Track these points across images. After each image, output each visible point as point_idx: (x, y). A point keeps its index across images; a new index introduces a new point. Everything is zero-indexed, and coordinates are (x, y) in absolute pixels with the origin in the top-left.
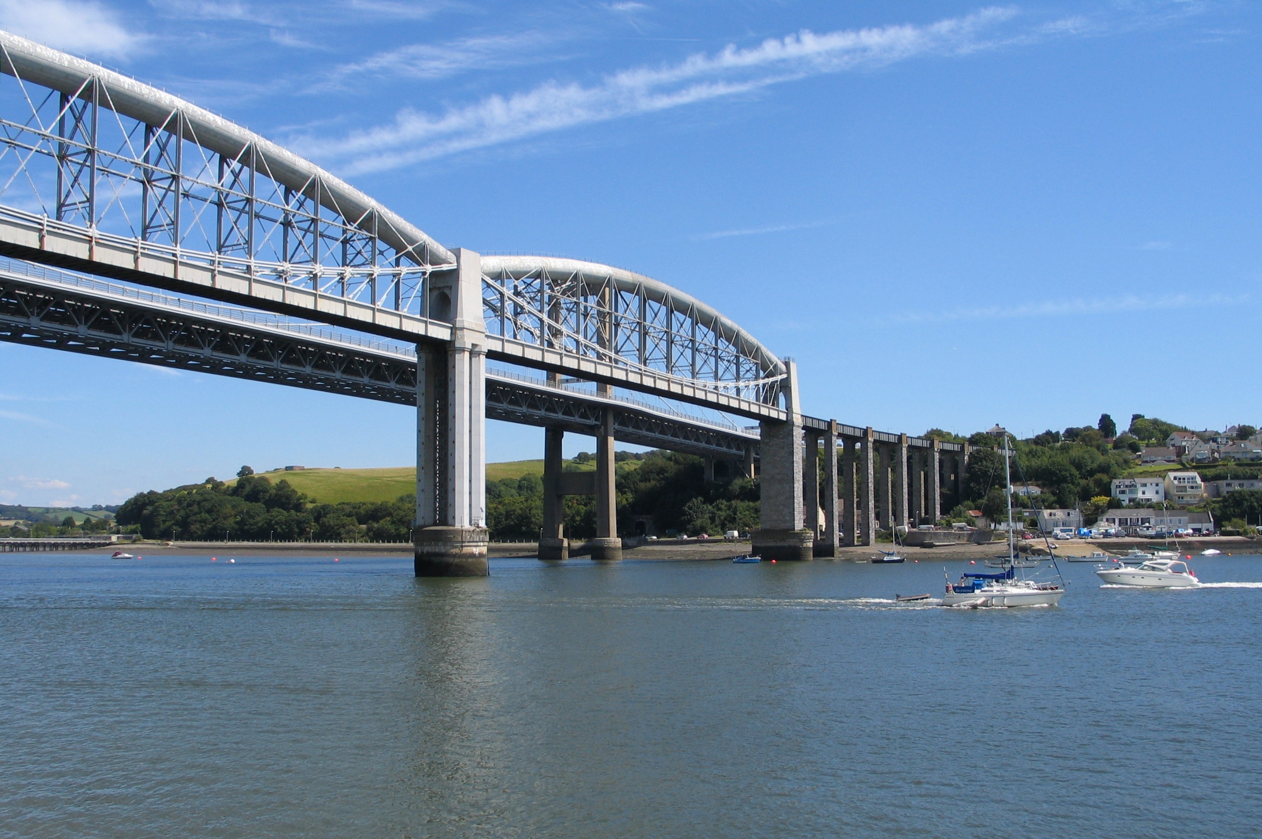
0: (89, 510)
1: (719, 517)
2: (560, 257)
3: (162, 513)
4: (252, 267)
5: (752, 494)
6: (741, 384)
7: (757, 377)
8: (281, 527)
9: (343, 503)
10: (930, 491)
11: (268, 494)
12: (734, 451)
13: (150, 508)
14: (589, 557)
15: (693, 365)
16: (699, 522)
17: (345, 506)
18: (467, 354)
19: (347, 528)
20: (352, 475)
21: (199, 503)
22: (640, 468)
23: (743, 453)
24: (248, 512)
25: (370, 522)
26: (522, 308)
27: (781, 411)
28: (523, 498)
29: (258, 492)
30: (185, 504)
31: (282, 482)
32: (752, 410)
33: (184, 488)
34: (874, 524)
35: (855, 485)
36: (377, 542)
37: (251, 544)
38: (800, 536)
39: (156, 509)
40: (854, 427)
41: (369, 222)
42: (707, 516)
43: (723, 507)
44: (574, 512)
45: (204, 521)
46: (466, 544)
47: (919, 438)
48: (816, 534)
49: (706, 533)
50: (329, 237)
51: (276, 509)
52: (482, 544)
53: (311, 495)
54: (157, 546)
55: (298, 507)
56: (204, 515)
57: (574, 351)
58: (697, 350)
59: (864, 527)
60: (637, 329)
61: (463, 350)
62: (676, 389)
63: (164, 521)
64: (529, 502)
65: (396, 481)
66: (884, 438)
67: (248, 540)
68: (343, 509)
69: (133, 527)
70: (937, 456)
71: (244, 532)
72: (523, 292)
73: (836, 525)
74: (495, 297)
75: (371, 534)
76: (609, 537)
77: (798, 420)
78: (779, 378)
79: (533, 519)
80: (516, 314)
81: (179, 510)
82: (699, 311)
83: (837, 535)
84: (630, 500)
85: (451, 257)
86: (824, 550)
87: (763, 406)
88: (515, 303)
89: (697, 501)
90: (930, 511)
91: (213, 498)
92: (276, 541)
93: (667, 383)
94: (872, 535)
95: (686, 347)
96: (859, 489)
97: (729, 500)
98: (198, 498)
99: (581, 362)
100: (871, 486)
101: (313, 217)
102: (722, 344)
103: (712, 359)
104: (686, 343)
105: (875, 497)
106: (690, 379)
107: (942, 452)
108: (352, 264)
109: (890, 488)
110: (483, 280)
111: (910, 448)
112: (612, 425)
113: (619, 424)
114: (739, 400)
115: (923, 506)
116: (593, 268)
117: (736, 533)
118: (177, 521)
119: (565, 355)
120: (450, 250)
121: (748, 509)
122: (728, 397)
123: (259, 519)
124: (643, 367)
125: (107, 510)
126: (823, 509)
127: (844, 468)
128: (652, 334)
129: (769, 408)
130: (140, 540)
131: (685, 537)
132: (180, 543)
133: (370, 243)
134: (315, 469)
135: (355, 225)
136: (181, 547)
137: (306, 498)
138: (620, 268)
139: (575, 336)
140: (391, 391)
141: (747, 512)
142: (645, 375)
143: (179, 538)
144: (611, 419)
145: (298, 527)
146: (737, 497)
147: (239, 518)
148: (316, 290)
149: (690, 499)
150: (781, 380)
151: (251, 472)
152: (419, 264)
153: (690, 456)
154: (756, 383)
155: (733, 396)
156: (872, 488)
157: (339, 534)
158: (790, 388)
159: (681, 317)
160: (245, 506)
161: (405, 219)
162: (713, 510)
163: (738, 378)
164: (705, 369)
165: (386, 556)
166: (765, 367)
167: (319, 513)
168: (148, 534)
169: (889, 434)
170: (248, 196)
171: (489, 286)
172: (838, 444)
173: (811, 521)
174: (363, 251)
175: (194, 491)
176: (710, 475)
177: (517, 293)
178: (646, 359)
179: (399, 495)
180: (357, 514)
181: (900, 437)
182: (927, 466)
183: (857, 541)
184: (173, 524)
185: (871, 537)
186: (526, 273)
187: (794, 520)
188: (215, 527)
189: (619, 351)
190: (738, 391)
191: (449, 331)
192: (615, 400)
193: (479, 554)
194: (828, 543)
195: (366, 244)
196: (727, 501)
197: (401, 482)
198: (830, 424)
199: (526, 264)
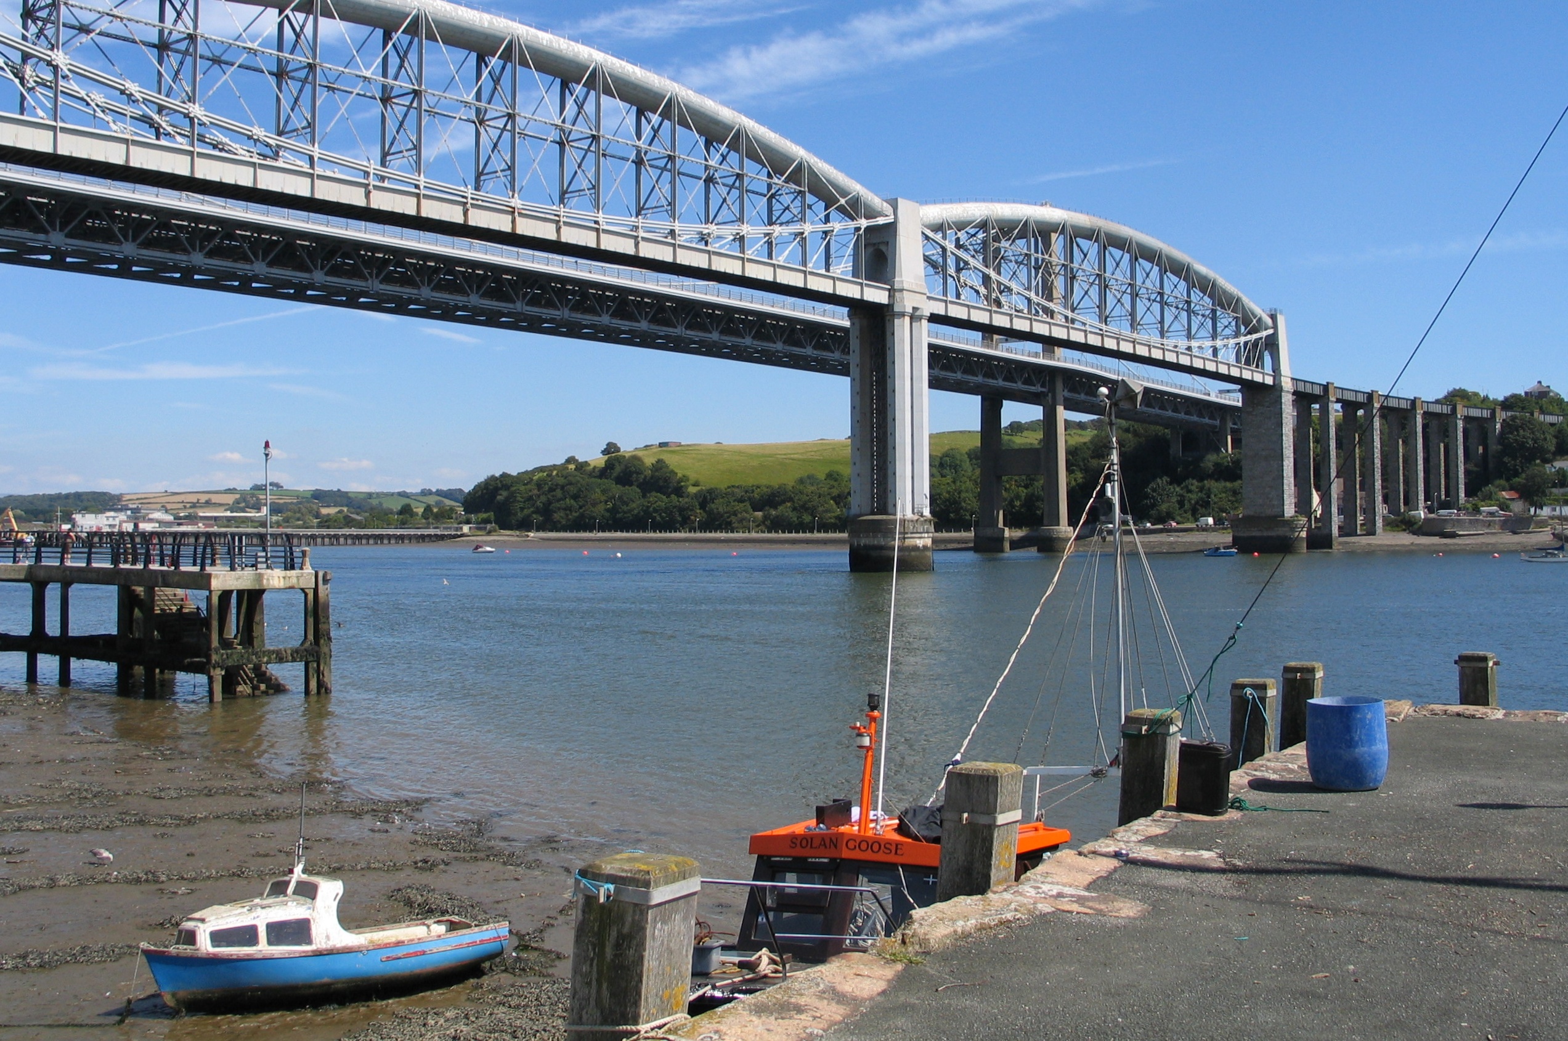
0: (416, 494)
1: (1189, 501)
2: (1006, 201)
3: (519, 499)
4: (677, 232)
5: (1231, 472)
6: (1219, 343)
7: (1237, 334)
8: (660, 514)
9: (733, 486)
10: (1452, 465)
11: (643, 476)
12: (1207, 420)
13: (505, 493)
14: (1034, 549)
15: (1162, 322)
16: (1164, 507)
17: (736, 490)
18: (907, 319)
19: (739, 515)
20: (739, 452)
21: (563, 488)
22: (1091, 442)
23: (1218, 423)
24: (620, 498)
25: (767, 508)
26: (966, 263)
27: (1267, 374)
28: (949, 479)
29: (631, 473)
30: (546, 488)
31: (659, 461)
32: (1232, 374)
33: (541, 469)
34: (1381, 509)
35: (1358, 462)
36: (775, 532)
37: (625, 535)
38: (1290, 524)
39: (512, 495)
40: (1356, 391)
41: (798, 174)
42: (1174, 499)
43: (1193, 488)
44: (1012, 495)
45: (569, 509)
46: (909, 535)
47: (1437, 402)
48: (1310, 520)
49: (1173, 519)
50: (753, 192)
51: (654, 494)
52: (926, 535)
53: (693, 476)
54: (516, 538)
55: (679, 491)
56: (569, 502)
57: (1026, 311)
58: (1166, 303)
59: (1369, 511)
60: (1097, 282)
61: (902, 315)
62: (1142, 351)
63: (522, 509)
64: (958, 483)
65: (793, 459)
66: (1393, 403)
67: (622, 531)
68: (733, 492)
69: (485, 516)
70: (1460, 424)
71: (616, 522)
72: (967, 244)
73: (1334, 510)
74: (935, 252)
75: (768, 523)
76: (1058, 525)
77: (1287, 384)
78: (1264, 334)
79: (963, 504)
80: (959, 270)
81: (539, 496)
82: (1169, 258)
83: (1336, 520)
84: (1080, 481)
85: (887, 208)
86: (1320, 541)
87: (1245, 368)
88: (957, 256)
89: (1162, 481)
90: (1452, 493)
91: (579, 482)
92: (655, 531)
93: (1132, 345)
94: (1379, 523)
95: (1154, 301)
96: (1362, 465)
97: (1201, 480)
98: (561, 481)
99: (1034, 323)
100: (1378, 462)
101: (738, 171)
102: (1196, 295)
103: (1184, 314)
104: (1153, 297)
105: (1382, 475)
106: (1159, 339)
107: (1468, 419)
108: (778, 221)
109: (1401, 465)
110: (923, 233)
111: (1426, 414)
112: (1062, 392)
113: (1069, 391)
114: (1216, 362)
115: (1443, 486)
116: (1045, 213)
117: (1210, 521)
118: (537, 508)
119: (1016, 316)
120: (886, 201)
121: (1225, 490)
122: (1203, 358)
123: (634, 505)
124: (1104, 327)
125: (438, 495)
126: (1317, 490)
127: (1344, 441)
128: (1114, 287)
129: (1252, 370)
130: (495, 531)
131: (1148, 525)
132: (541, 534)
133: (799, 198)
134: (695, 445)
135: (783, 178)
136: (543, 539)
137: (688, 480)
138: (1075, 211)
139: (1026, 293)
140: (805, 358)
141: (1224, 495)
142: (1107, 336)
143: (539, 528)
144: (1059, 385)
145: (680, 515)
146: (1210, 476)
147: (610, 505)
148: (744, 253)
149: (1154, 478)
150: (1267, 336)
151: (618, 450)
152: (853, 219)
153: (1152, 427)
154: (1236, 340)
155: (1208, 357)
156: (1379, 465)
157: (730, 523)
158: (1278, 346)
159: (1147, 265)
160: (617, 490)
161: (835, 168)
162: (1181, 492)
163: (1214, 336)
164: (1176, 326)
165: (787, 549)
166: (1247, 322)
167: (705, 498)
168: (504, 525)
169: (1399, 398)
170: (669, 153)
171: (927, 238)
172: (1336, 410)
173: (1303, 504)
174: (791, 206)
175: (555, 473)
176: (1177, 449)
177: (958, 246)
178: (1107, 317)
179: (798, 476)
180: (750, 499)
181: (1413, 402)
182: (1448, 437)
183: (1361, 530)
184: (533, 512)
185: (1378, 525)
186: (970, 223)
187: (1283, 505)
188: (582, 516)
189: (1076, 308)
190: (1215, 351)
191: (887, 293)
192: (1065, 362)
193: (923, 546)
194: (1325, 532)
195: (794, 199)
196: (1198, 481)
197: (799, 460)
198: (1326, 388)
199: (970, 213)
